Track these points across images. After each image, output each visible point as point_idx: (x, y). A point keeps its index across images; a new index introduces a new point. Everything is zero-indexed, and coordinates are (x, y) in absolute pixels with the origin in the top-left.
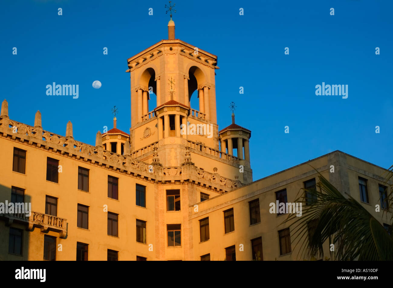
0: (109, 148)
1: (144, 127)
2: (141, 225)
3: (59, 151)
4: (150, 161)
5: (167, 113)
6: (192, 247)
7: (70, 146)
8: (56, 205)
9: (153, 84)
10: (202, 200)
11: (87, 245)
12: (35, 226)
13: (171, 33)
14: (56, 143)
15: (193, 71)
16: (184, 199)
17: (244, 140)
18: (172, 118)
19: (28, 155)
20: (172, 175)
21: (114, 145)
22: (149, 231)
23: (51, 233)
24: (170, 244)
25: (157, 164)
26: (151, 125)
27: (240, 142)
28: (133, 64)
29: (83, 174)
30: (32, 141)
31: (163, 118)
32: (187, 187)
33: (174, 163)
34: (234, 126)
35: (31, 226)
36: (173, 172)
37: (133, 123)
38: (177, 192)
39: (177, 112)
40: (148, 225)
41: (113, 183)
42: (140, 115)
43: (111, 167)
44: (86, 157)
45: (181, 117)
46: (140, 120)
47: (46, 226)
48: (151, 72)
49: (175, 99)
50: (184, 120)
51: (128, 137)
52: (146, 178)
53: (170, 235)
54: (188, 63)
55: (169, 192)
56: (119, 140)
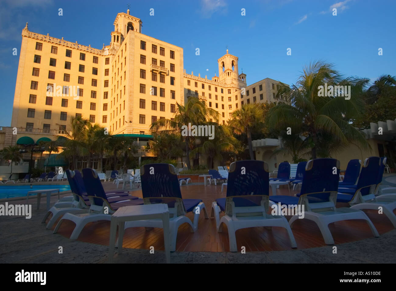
0: (214, 81)
1: (222, 75)
2: (222, 97)
3: (204, 82)
4: (224, 83)
5: (227, 72)
6: (234, 101)
7: (207, 81)
8: (204, 94)
9: (224, 66)
10: (236, 91)
11: (211, 102)
12: (200, 99)
13: (227, 53)
14: (203, 80)
15: (233, 61)
16: (232, 91)
17: (245, 77)
18: (228, 73)
19: (198, 83)
20: (229, 86)
21: (215, 80)
22: (224, 99)
23: (204, 100)
24: (229, 101)
25: (225, 84)
26: (224, 75)
27: (244, 78)
28: (219, 61)
29: (210, 87)
30: (198, 80)
31: (226, 73)
32: (232, 88)
33: (229, 83)
34: (242, 74)
35: (200, 98)
36: (229, 85)
37: (220, 75)
38: (230, 90)
39: (229, 71)
40: (224, 97)
41: (216, 88)
42: (221, 73)
43: (216, 85)
44: (210, 83)
45: (230, 73)
46: (221, 74)
47: (203, 99)
48: (223, 62)
49: (229, 68)
50: (231, 73)
51: (218, 78)
52: (223, 87)
53: (229, 99)
54: (232, 60)
55: (228, 90)
56: (216, 79)
